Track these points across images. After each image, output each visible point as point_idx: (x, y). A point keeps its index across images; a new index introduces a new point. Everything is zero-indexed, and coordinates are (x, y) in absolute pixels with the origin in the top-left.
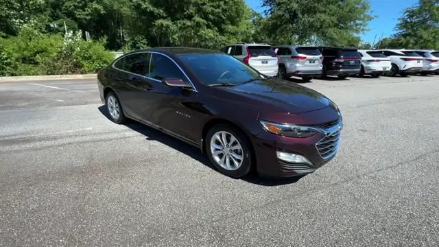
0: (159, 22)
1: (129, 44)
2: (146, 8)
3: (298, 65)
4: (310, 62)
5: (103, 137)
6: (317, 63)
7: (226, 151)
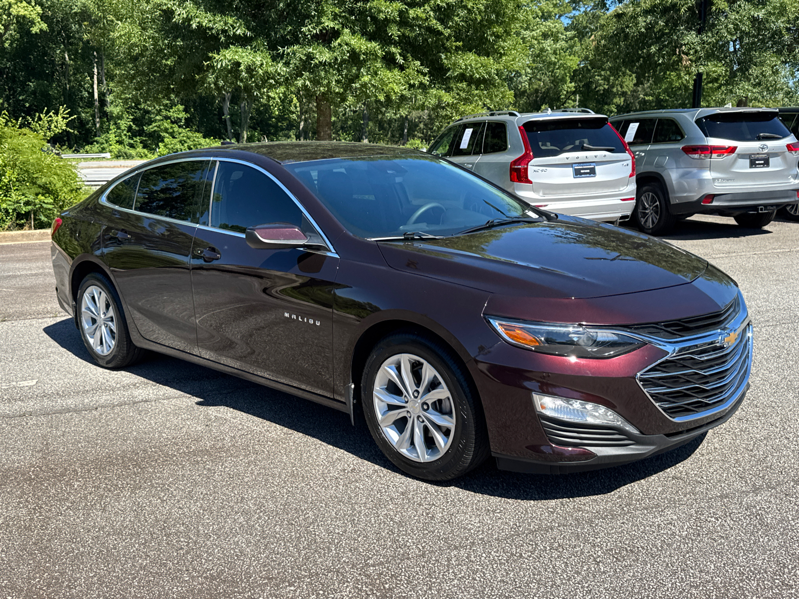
0: (226, 57)
1: (123, 124)
2: (188, 20)
3: (707, 175)
4: (753, 164)
5: (70, 402)
6: (776, 165)
7: (413, 408)
